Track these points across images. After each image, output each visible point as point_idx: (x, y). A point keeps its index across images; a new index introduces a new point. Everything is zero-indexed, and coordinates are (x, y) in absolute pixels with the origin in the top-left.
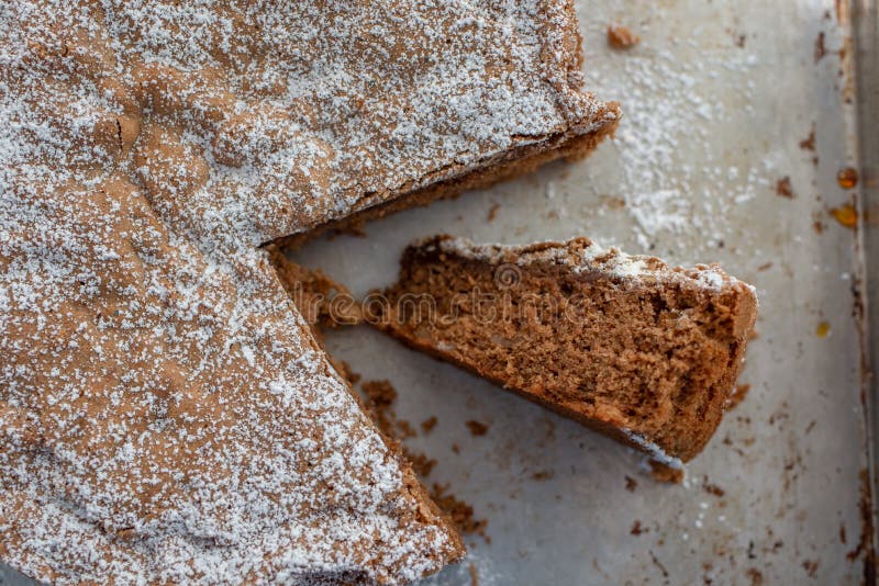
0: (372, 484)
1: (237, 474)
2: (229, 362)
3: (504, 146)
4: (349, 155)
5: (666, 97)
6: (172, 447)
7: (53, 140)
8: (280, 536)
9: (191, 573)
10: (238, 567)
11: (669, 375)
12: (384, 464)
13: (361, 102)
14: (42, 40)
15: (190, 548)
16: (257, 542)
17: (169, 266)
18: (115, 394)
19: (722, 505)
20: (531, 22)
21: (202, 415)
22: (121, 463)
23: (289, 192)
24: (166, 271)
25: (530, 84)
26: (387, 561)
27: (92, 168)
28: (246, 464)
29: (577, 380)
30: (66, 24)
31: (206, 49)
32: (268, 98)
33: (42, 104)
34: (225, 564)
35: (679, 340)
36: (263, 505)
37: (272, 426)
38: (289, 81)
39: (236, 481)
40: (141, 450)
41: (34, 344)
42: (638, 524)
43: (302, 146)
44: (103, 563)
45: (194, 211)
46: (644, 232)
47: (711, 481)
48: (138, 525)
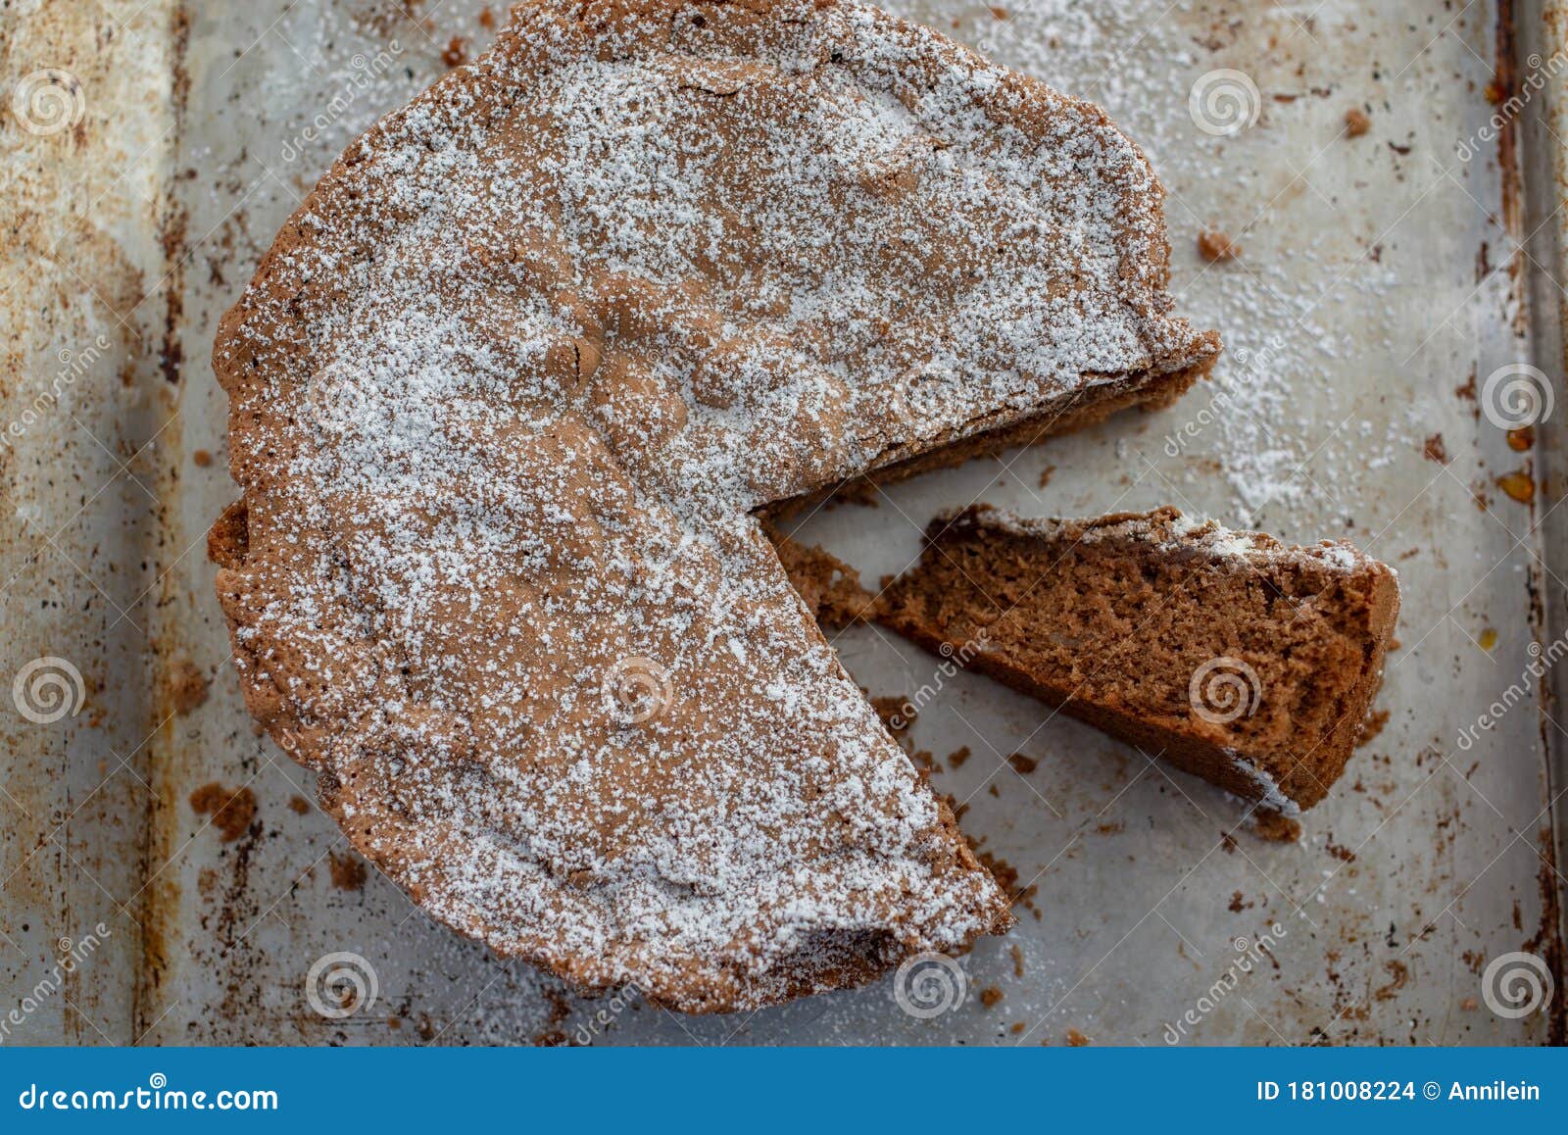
0: (899, 818)
1: (724, 802)
2: (713, 659)
3: (1072, 385)
4: (868, 395)
5: (1277, 326)
6: (640, 767)
7: (494, 369)
8: (781, 882)
9: (664, 929)
10: (725, 922)
11: (1285, 678)
12: (914, 793)
13: (886, 327)
14: (485, 241)
15: (661, 896)
16: (750, 891)
17: (637, 534)
18: (565, 697)
19: (1352, 873)
20: (1108, 228)
21: (678, 726)
22: (574, 785)
23: (792, 441)
24: (632, 541)
25: (1105, 307)
26: (919, 918)
27: (539, 406)
28: (735, 790)
29: (1165, 688)
30: (514, 222)
31: (688, 256)
32: (765, 320)
33: (483, 323)
34: (708, 919)
35: (1300, 634)
36: (758, 843)
37: (769, 741)
38: (793, 298)
39: (723, 812)
40: (599, 770)
41: (466, 628)
42: (1238, 897)
43: (808, 383)
44: (551, 913)
45: (669, 464)
46: (1246, 506)
47: (1336, 843)
48: (596, 865)
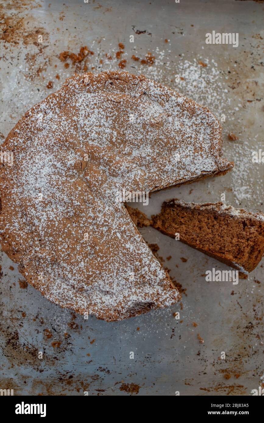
0: (157, 276)
1: (115, 272)
2: (113, 238)
3: (199, 174)
4: (150, 175)
5: (246, 157)
6: (96, 264)
7: (61, 168)
8: (128, 291)
9: (101, 302)
10: (115, 300)
11: (247, 246)
12: (160, 270)
13: (155, 158)
14: (59, 137)
15: (100, 294)
16: (121, 293)
18: (78, 246)
19: (259, 286)
20: (208, 136)
21: (105, 254)
22: (80, 268)
23: (132, 186)
24: (94, 209)
25: (207, 156)
26: (161, 300)
27: (72, 177)
28: (118, 269)
29: (219, 246)
30: (66, 132)
31: (108, 141)
32: (126, 156)
33: (59, 157)
34: (111, 300)
35: (251, 236)
36: (123, 282)
37: (126, 258)
38: (133, 151)
39: (115, 274)
40: (86, 264)
41: (54, 230)
42: (233, 292)
43: (136, 172)
44: (74, 298)
45: (103, 191)
46: (238, 199)
47: (256, 279)
48: (85, 287)
